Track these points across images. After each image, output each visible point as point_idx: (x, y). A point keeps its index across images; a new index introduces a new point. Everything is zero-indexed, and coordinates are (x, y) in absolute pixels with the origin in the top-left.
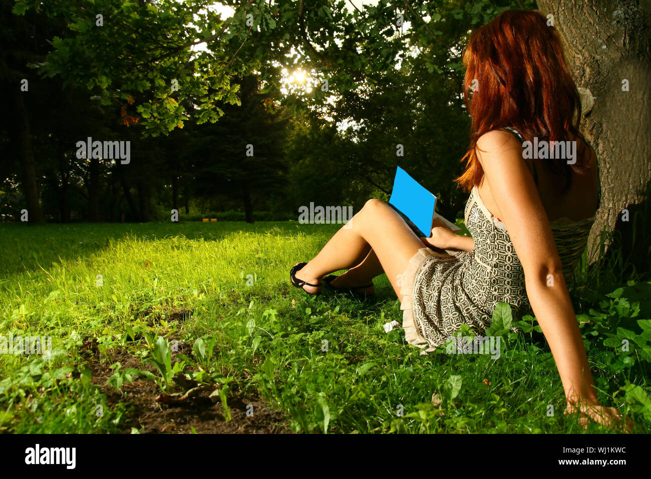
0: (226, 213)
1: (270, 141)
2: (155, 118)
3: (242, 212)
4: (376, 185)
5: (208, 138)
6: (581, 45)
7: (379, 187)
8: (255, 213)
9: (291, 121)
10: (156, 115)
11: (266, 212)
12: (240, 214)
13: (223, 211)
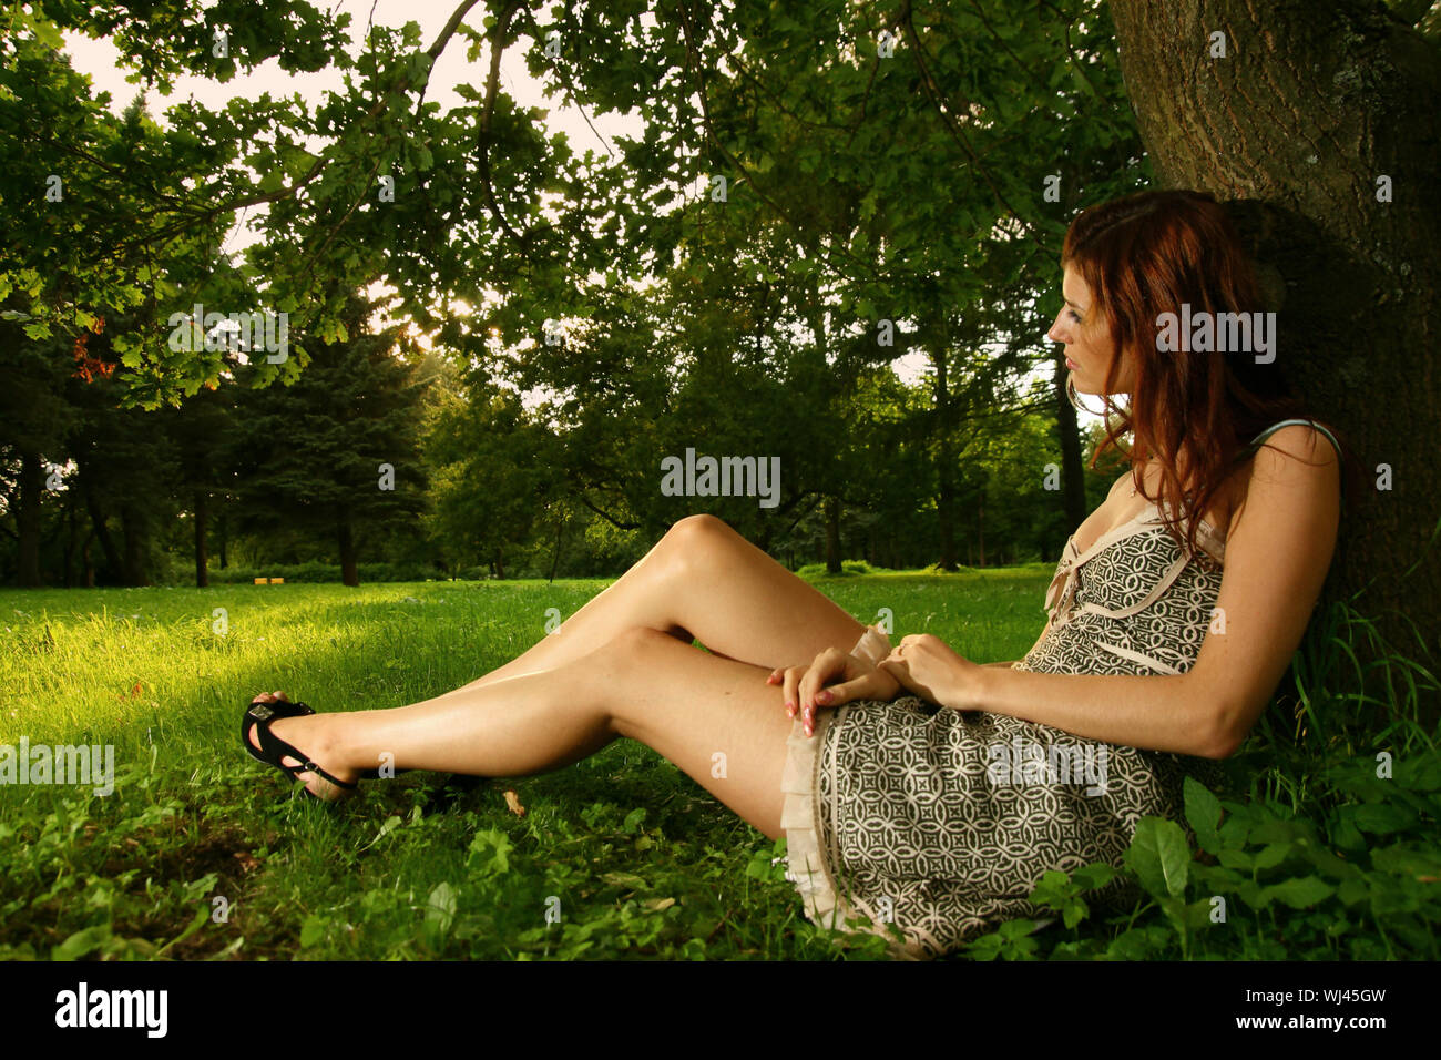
0: (301, 568)
1: (391, 426)
2: (152, 366)
3: (333, 564)
4: (600, 512)
5: (267, 419)
6: (1250, 154)
7: (605, 515)
8: (360, 566)
9: (432, 388)
10: (153, 358)
11: (381, 565)
12: (329, 568)
13: (297, 563)
